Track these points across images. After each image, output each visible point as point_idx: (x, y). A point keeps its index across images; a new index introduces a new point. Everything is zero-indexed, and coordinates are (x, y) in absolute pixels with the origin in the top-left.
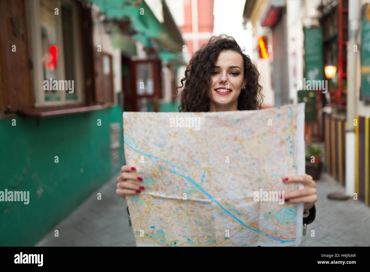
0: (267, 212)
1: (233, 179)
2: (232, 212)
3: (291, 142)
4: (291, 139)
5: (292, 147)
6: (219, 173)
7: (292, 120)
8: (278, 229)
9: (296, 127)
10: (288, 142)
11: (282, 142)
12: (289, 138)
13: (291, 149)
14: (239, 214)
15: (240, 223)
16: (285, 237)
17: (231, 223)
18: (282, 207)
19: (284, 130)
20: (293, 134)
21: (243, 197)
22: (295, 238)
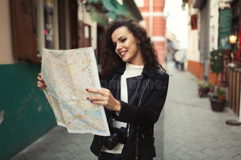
0: (85, 110)
1: (65, 88)
2: (67, 107)
3: (89, 70)
4: (89, 68)
5: (90, 73)
6: (59, 84)
7: (87, 57)
8: (94, 122)
9: (90, 61)
10: (87, 70)
11: (83, 70)
12: (87, 67)
13: (89, 74)
14: (70, 108)
15: (72, 115)
16: (99, 128)
17: (69, 113)
18: (91, 109)
19: (83, 62)
20: (89, 65)
21: (70, 99)
22: (105, 130)
